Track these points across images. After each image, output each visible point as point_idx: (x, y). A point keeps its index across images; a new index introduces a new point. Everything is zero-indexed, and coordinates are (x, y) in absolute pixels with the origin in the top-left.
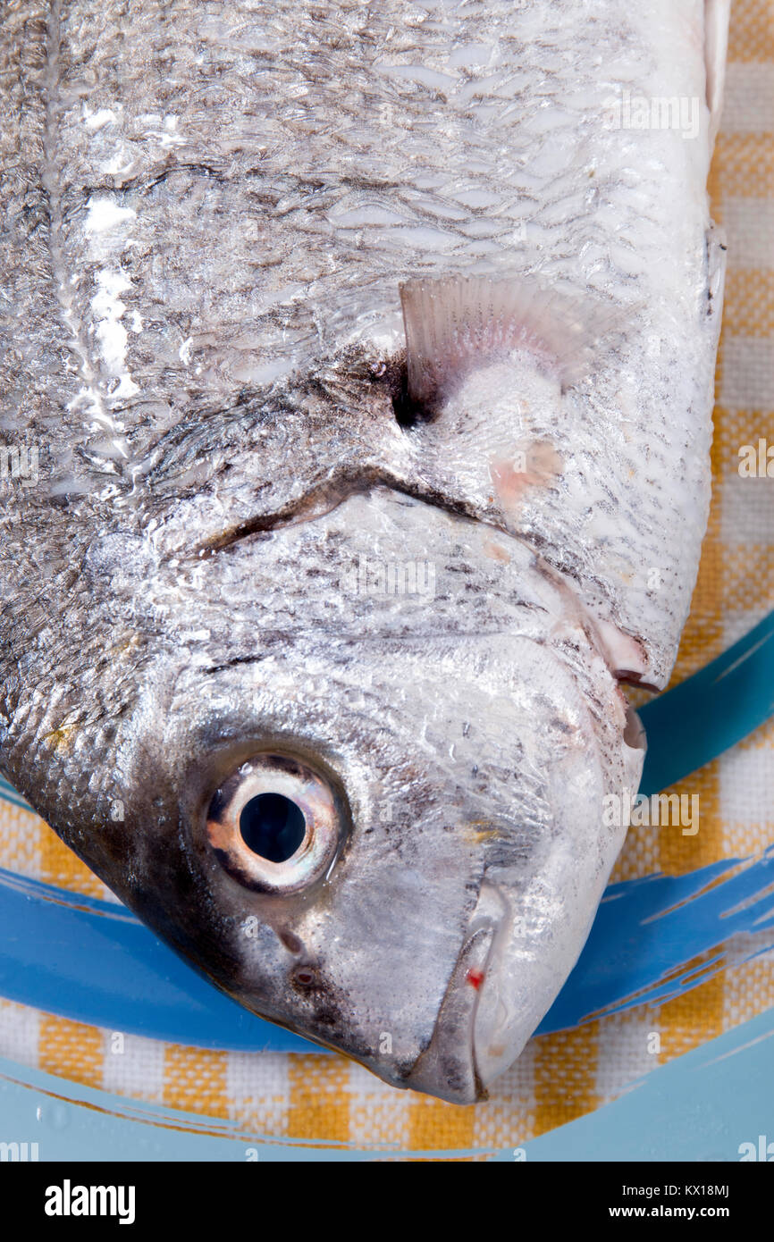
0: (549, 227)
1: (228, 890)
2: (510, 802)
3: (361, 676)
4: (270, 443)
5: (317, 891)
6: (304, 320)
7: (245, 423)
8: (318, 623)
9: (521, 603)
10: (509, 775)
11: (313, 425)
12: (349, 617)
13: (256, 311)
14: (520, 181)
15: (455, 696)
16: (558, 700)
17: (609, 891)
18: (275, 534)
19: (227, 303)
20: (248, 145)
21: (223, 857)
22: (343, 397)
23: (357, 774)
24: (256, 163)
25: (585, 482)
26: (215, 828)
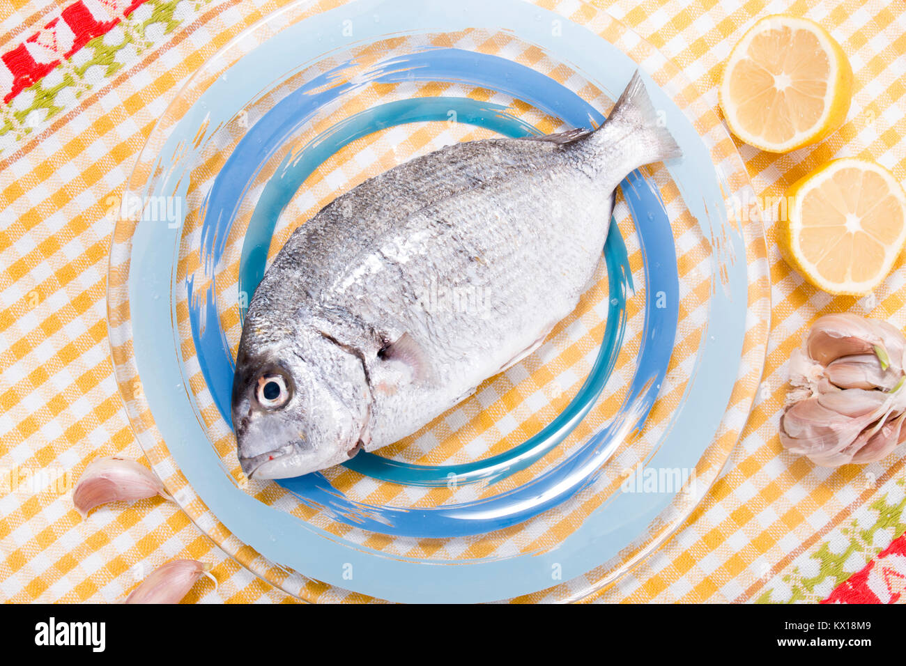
0: (446, 353)
1: (252, 391)
2: (313, 437)
3: (316, 386)
4: (353, 329)
5: (264, 410)
6: (384, 316)
7: (353, 321)
8: (321, 368)
9: (358, 408)
10: (318, 432)
11: (363, 336)
12: (328, 374)
13: (379, 305)
14: (451, 340)
15: (327, 409)
16: (343, 431)
17: (317, 472)
18: (334, 345)
19: (376, 298)
20: (414, 277)
21: (258, 385)
22: (374, 337)
23: (295, 401)
24: (411, 281)
25: (395, 402)
26: (263, 379)
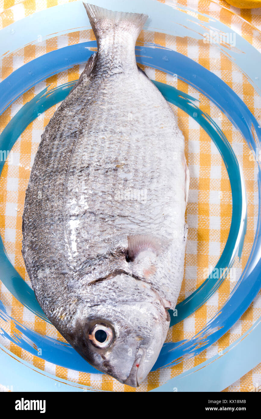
0: (155, 224)
1: (92, 348)
2: (144, 332)
3: (118, 309)
4: (103, 264)
5: (108, 348)
6: (110, 242)
7: (98, 261)
8: (111, 299)
9: (148, 296)
10: (144, 328)
11: (111, 261)
12: (116, 298)
13: (101, 239)
14: (150, 216)
15: (135, 313)
16: (154, 314)
18: (103, 281)
19: (95, 238)
20: (100, 208)
21: (91, 341)
22: (116, 256)
23: (117, 327)
24: (102, 212)
25: (161, 273)
26: (90, 336)
